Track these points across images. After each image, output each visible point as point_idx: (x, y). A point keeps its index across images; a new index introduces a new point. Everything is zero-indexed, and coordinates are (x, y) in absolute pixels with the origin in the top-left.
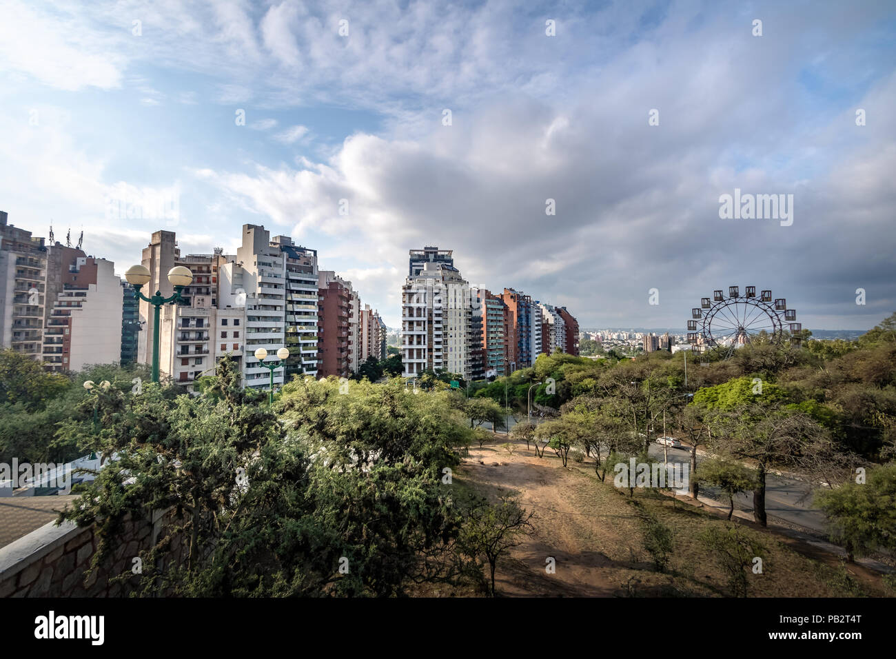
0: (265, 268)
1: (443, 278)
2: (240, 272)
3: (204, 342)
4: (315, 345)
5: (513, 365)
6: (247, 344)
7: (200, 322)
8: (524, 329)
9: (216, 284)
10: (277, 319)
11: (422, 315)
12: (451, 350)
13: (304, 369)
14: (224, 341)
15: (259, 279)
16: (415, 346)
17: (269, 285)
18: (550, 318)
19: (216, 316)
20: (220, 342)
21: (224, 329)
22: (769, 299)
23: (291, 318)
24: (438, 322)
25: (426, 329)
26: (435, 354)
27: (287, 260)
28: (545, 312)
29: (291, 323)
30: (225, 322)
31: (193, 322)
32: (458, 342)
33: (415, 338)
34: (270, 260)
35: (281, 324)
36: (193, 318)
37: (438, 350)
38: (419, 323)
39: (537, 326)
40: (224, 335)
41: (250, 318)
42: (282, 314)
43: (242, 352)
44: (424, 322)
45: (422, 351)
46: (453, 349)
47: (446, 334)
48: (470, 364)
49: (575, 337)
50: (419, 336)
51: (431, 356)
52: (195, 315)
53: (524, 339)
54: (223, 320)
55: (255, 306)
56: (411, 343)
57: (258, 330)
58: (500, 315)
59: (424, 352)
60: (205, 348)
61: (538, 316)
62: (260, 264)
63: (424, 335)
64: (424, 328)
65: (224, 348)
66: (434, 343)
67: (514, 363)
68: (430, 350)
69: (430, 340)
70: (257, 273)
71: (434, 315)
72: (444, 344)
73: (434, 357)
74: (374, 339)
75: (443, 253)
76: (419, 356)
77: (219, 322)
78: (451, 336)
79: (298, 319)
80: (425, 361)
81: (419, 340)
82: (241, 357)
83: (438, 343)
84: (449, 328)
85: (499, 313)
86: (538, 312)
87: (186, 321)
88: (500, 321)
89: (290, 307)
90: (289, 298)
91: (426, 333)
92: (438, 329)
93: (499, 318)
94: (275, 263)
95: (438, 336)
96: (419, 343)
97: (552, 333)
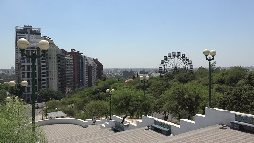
8: (81, 69)
12: (51, 80)
18: (91, 63)
22: (184, 57)
32: (54, 75)
37: (44, 80)
39: (86, 67)
47: (47, 72)
53: (81, 74)
58: (71, 62)
59: (36, 81)
61: (87, 63)
63: (36, 73)
67: (77, 85)
68: (39, 80)
69: (39, 75)
71: (41, 62)
72: (47, 77)
73: (41, 83)
75: (35, 30)
78: (50, 73)
80: (37, 86)
83: (43, 76)
85: (71, 61)
88: (71, 65)
92: (43, 69)
95: (43, 73)
97: (93, 70)
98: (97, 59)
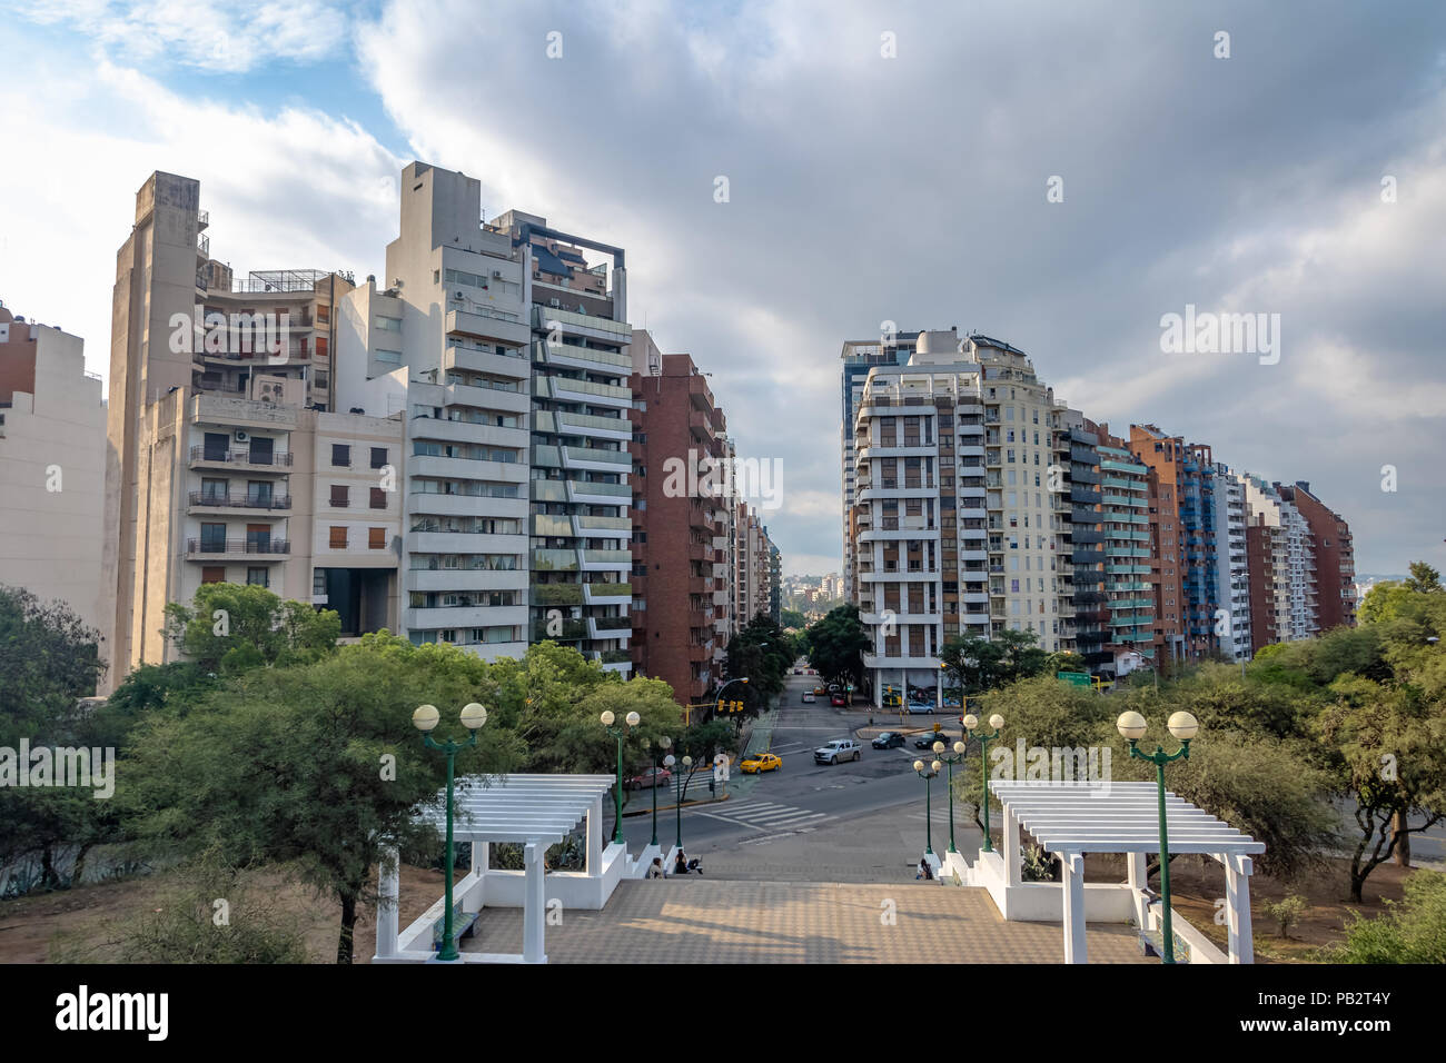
0: (468, 291)
1: (984, 371)
2: (394, 313)
3: (275, 513)
4: (624, 580)
5: (1179, 643)
6: (414, 530)
7: (262, 446)
8: (1199, 540)
9: (326, 359)
10: (506, 453)
11: (924, 481)
12: (1016, 588)
13: (592, 622)
14: (339, 517)
15: (450, 322)
16: (903, 575)
17: (482, 341)
18: (1266, 510)
19: (313, 432)
20: (327, 518)
21: (340, 476)
23: (548, 454)
24: (971, 502)
25: (937, 523)
26: (965, 597)
27: (536, 277)
28: (1253, 496)
29: (548, 472)
30: (341, 456)
31: (239, 448)
32: (1034, 563)
33: (903, 551)
34: (483, 266)
35: (518, 472)
36: (240, 432)
37: (975, 586)
38: (914, 506)
39: (1232, 532)
40: (339, 497)
41: (424, 445)
42: (521, 438)
43: (396, 557)
44: (930, 501)
45: (927, 589)
46: (1022, 586)
47: (997, 540)
48: (1072, 633)
49: (1343, 568)
50: (914, 546)
51: (954, 605)
52: (244, 420)
53: (1201, 570)
54: (336, 447)
55: (437, 412)
56: (891, 565)
57: (446, 485)
58: (1139, 494)
59: (932, 595)
60: (278, 534)
61: (1235, 504)
62: (450, 276)
63: (931, 544)
64: (931, 523)
65: (338, 539)
66: (961, 566)
67: (1181, 638)
68: (950, 587)
69: (950, 557)
70: (442, 303)
71: (959, 482)
72: (993, 570)
73: (962, 608)
74: (754, 579)
76: (916, 606)
77: (324, 455)
78: (1014, 546)
79: (572, 458)
80: (938, 619)
81: (915, 557)
82: (394, 571)
83: (973, 565)
84: (1006, 520)
85: (1136, 486)
86: (1232, 492)
87: (216, 442)
88: (1136, 510)
89: (544, 421)
90: (542, 391)
91: (935, 535)
92: (971, 523)
93: (1136, 502)
94: (497, 277)
95: (972, 544)
96: (915, 565)
97: (1279, 553)
98: (1305, 485)
